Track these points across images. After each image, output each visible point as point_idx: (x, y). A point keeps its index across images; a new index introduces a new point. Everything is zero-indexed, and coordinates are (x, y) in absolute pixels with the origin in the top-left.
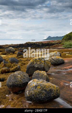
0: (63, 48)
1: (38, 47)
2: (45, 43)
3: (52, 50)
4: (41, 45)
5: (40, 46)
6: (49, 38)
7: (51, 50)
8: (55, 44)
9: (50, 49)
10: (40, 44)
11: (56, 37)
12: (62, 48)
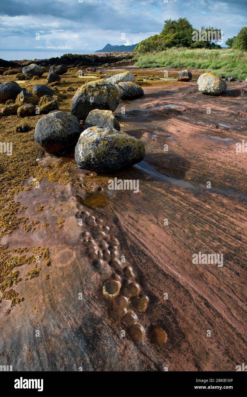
0: (137, 68)
1: (87, 64)
2: (100, 56)
3: (116, 70)
4: (94, 61)
5: (92, 63)
6: (108, 47)
7: (114, 70)
8: (120, 60)
9: (112, 69)
10: (91, 58)
11: (121, 46)
12: (135, 68)
